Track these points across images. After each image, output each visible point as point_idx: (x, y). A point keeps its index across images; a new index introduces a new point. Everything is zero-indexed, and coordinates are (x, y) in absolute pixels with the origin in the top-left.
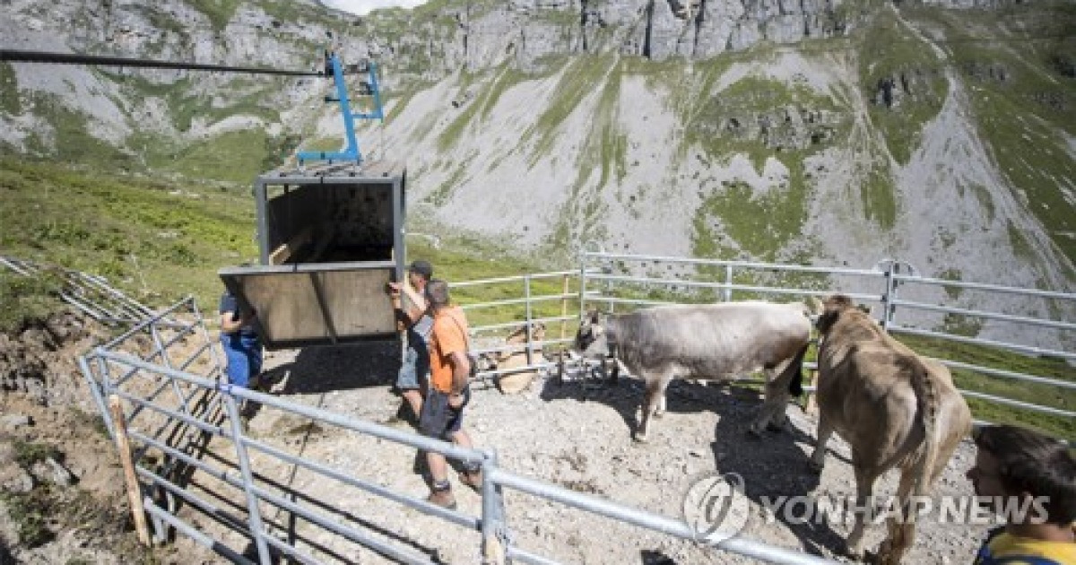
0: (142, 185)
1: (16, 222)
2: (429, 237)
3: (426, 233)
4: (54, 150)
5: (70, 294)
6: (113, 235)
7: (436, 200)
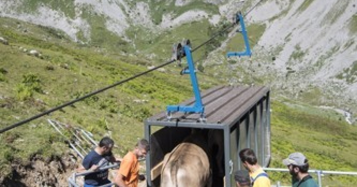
0: (133, 62)
1: (66, 89)
2: (341, 112)
3: (338, 108)
4: (90, 39)
5: (74, 143)
6: (110, 99)
7: (348, 77)
